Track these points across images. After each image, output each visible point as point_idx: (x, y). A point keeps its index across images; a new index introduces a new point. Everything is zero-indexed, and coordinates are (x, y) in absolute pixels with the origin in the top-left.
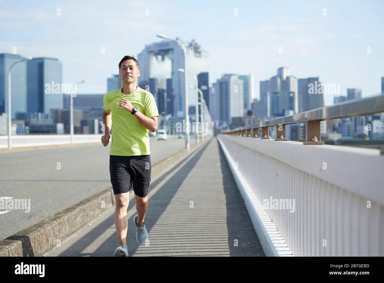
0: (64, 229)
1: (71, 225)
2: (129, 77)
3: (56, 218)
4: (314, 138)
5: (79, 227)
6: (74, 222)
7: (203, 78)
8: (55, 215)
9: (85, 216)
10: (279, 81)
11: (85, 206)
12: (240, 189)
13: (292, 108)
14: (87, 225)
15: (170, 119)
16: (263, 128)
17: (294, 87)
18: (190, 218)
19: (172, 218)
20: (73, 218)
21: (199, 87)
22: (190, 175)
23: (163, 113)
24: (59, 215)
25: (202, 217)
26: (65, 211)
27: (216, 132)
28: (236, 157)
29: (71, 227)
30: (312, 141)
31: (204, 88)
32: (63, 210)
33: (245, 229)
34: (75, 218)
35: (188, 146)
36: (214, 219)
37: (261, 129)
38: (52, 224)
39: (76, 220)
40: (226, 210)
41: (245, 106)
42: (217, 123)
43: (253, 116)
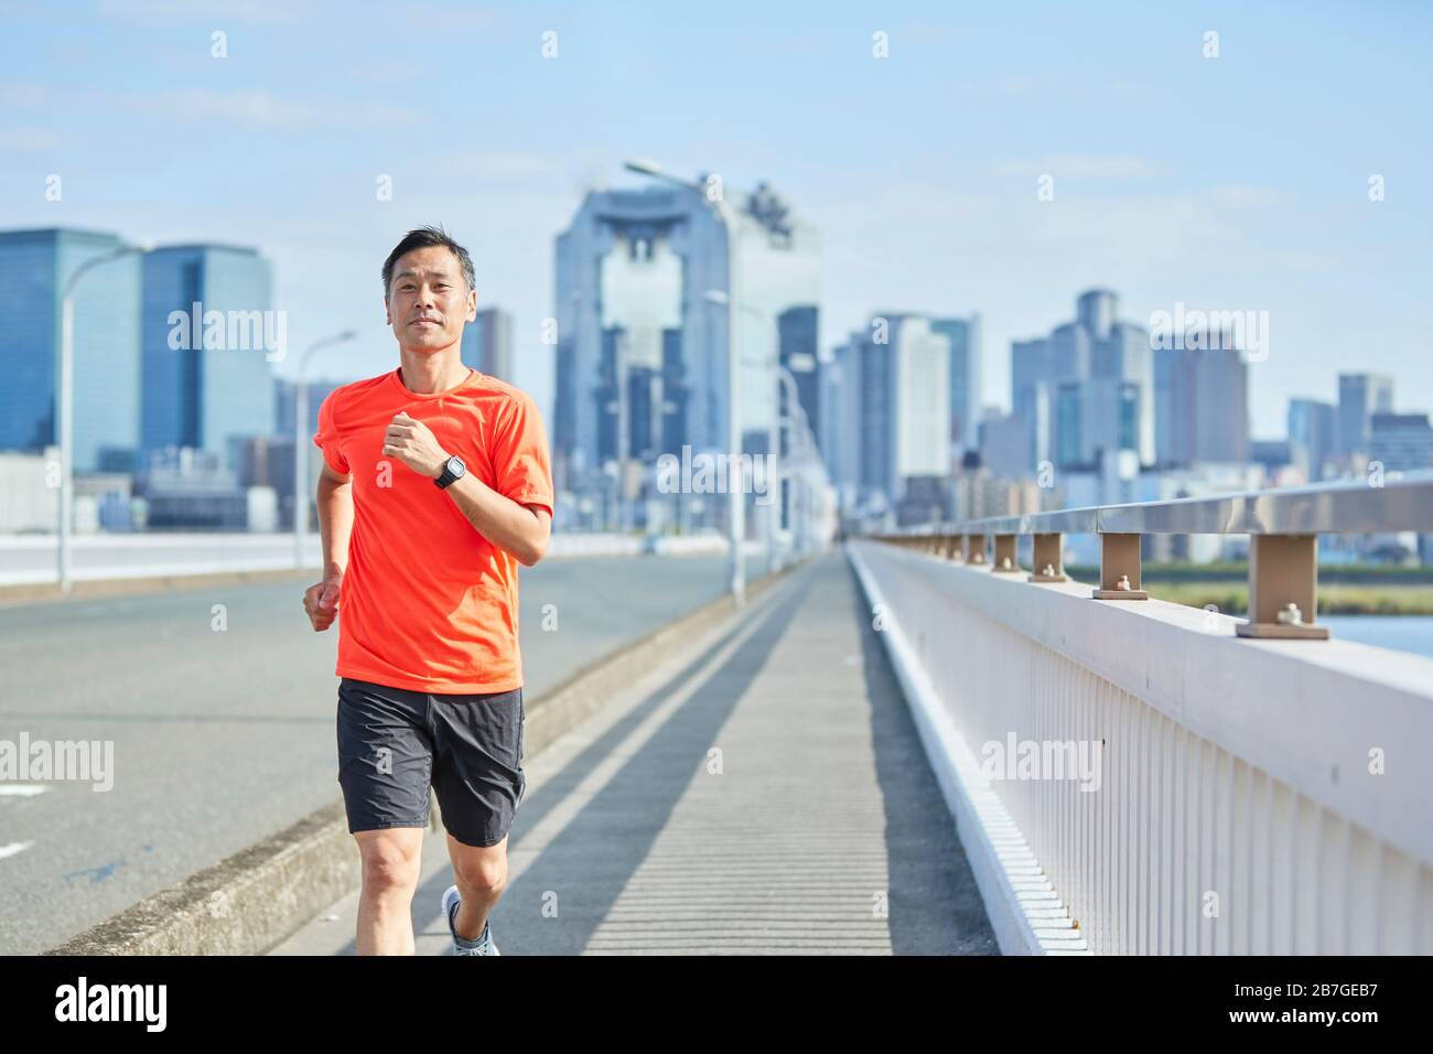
0: (222, 942)
1: (252, 923)
2: (429, 325)
3: (191, 894)
4: (1286, 609)
5: (286, 930)
6: (267, 910)
7: (798, 327)
8: (190, 881)
9: (316, 884)
11: (315, 838)
12: (937, 767)
13: (1129, 442)
14: (320, 921)
17: (1139, 367)
18: (737, 896)
19: (666, 894)
20: (261, 892)
21: (784, 359)
23: (646, 454)
24: (206, 885)
25: (786, 889)
26: (231, 863)
27: (845, 531)
28: (922, 638)
29: (255, 931)
30: (1278, 622)
31: (802, 362)
32: (225, 861)
33: (961, 948)
34: (272, 895)
35: (739, 583)
36: (835, 900)
38: (170, 924)
39: (275, 901)
40: (881, 860)
41: (956, 431)
42: (850, 495)
43: (984, 473)
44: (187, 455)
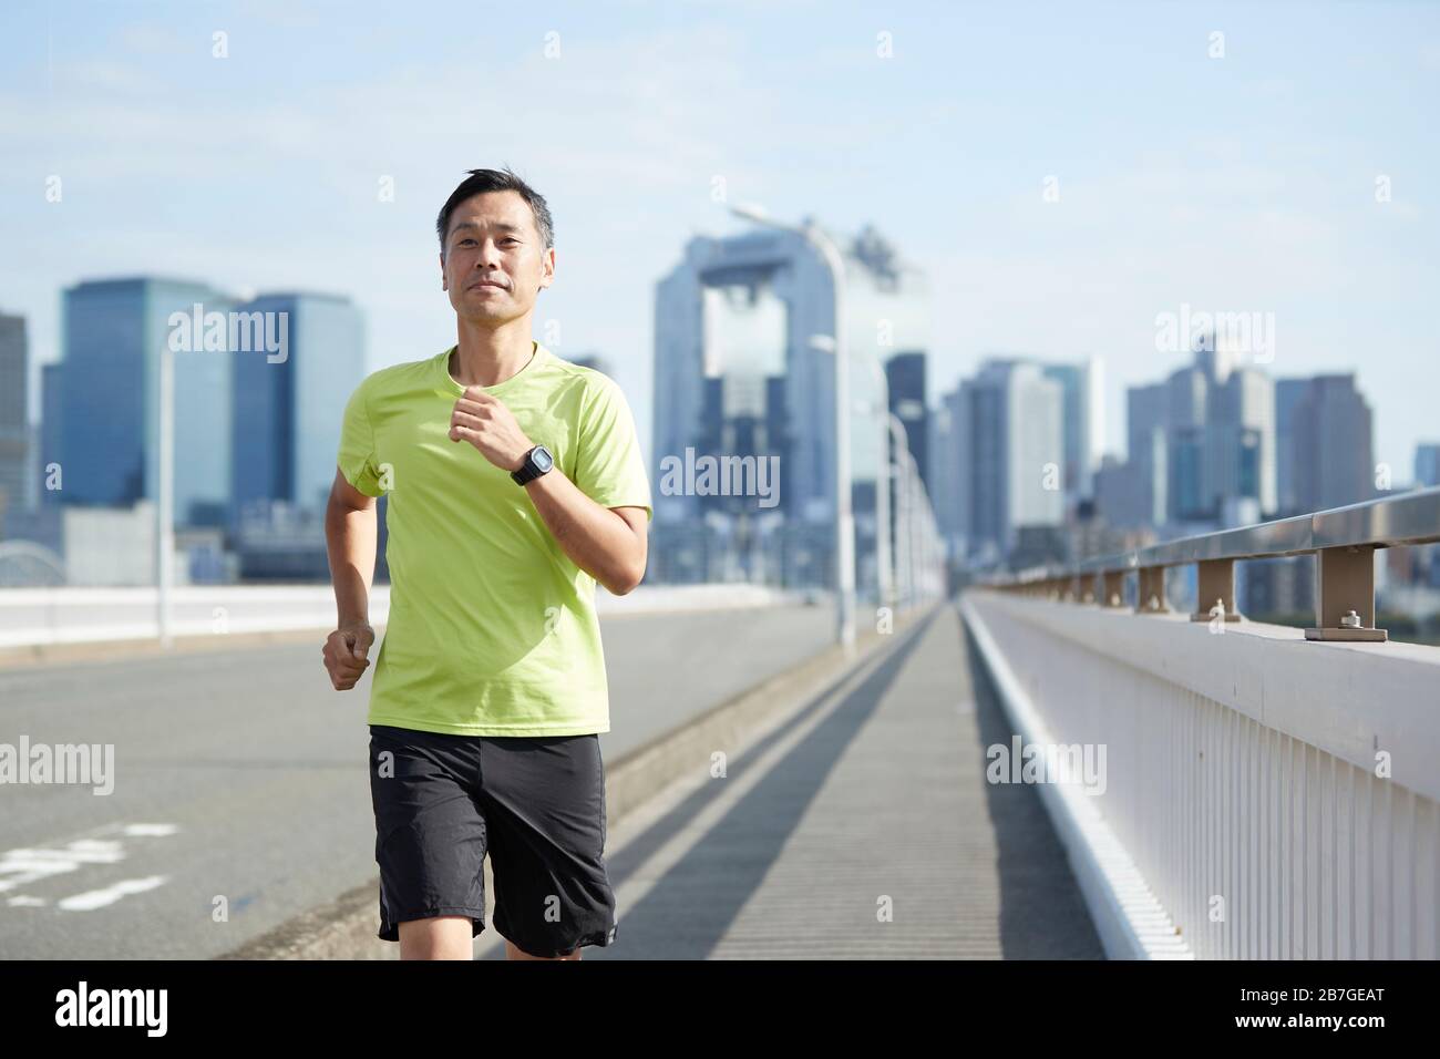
2: (494, 289)
3: (344, 909)
7: (906, 375)
8: (342, 898)
10: (1200, 387)
13: (1250, 489)
15: (778, 531)
16: (1143, 571)
17: (1260, 412)
21: (893, 405)
22: (856, 748)
27: (957, 581)
31: (910, 410)
35: (849, 634)
37: (1135, 577)
38: (329, 933)
41: (1070, 478)
42: (961, 546)
43: (1099, 523)
44: (280, 510)
